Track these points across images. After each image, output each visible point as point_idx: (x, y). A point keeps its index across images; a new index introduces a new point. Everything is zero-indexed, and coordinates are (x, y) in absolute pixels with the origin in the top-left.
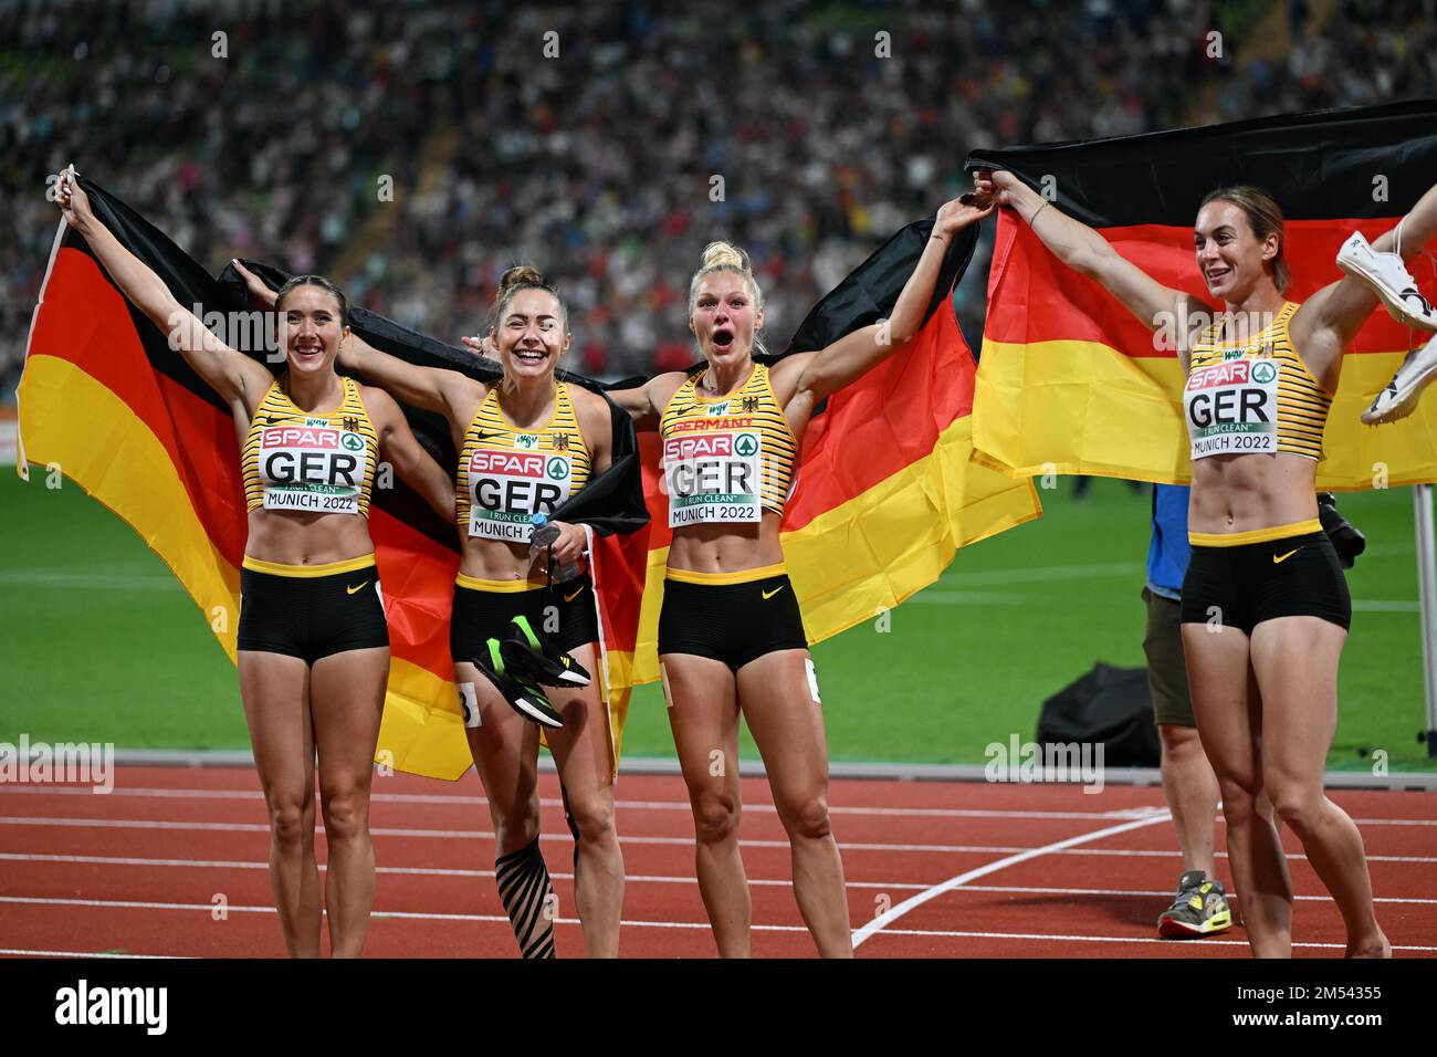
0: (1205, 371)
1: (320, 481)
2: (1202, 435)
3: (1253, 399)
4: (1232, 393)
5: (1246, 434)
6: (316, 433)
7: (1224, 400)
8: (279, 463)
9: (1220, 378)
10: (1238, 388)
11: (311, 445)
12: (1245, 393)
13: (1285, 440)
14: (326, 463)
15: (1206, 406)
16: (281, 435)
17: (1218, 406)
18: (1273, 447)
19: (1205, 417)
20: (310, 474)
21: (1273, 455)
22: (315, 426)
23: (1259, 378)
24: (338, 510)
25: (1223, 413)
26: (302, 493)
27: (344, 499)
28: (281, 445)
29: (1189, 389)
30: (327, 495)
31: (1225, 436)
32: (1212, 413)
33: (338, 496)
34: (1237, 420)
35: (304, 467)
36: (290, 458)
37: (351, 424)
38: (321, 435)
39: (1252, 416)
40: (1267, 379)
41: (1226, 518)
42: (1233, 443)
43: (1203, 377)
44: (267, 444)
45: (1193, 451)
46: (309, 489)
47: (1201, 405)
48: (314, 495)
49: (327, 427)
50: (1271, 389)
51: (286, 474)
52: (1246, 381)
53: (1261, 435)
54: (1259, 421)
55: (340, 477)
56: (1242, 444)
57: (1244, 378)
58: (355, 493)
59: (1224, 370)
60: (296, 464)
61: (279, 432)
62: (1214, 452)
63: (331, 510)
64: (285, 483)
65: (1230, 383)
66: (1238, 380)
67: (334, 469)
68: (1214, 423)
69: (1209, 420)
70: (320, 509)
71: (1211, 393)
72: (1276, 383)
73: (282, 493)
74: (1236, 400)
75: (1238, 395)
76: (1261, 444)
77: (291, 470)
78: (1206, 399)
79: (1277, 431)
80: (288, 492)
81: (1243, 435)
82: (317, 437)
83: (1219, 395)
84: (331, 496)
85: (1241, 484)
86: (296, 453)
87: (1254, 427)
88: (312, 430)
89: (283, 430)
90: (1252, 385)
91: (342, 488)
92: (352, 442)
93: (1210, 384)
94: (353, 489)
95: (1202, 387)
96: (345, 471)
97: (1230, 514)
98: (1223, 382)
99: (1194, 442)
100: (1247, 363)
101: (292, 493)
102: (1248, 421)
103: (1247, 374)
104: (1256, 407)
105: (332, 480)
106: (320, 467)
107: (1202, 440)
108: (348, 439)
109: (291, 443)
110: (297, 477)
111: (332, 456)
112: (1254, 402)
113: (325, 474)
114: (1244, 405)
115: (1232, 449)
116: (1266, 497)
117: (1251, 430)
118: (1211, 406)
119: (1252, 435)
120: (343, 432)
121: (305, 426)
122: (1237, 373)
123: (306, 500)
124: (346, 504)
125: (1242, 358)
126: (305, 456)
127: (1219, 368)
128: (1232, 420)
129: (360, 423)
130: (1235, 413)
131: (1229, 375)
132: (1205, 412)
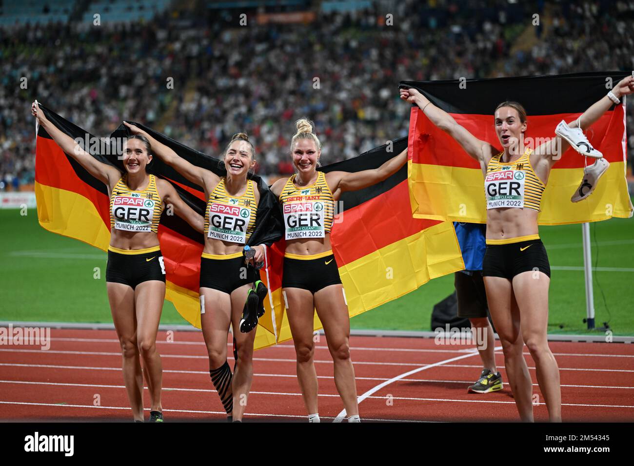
0: (494, 174)
1: (135, 219)
2: (492, 199)
3: (515, 186)
4: (506, 183)
5: (512, 200)
6: (135, 200)
7: (502, 186)
8: (120, 211)
9: (501, 177)
10: (509, 181)
11: (132, 204)
12: (511, 184)
13: (527, 203)
14: (137, 212)
15: (495, 188)
16: (121, 200)
17: (500, 188)
18: (522, 206)
19: (494, 193)
20: (131, 216)
21: (522, 209)
22: (135, 197)
23: (517, 178)
24: (142, 231)
25: (502, 191)
26: (128, 224)
27: (145, 226)
28: (121, 204)
29: (487, 181)
30: (138, 225)
31: (503, 200)
32: (497, 191)
33: (142, 225)
34: (508, 194)
35: (129, 213)
36: (124, 209)
37: (150, 196)
38: (137, 200)
39: (514, 193)
40: (520, 178)
41: (501, 233)
42: (506, 203)
43: (493, 176)
44: (116, 203)
45: (488, 206)
46: (130, 223)
47: (492, 187)
48: (132, 225)
49: (139, 197)
50: (522, 182)
51: (122, 216)
52: (512, 179)
53: (517, 201)
54: (516, 194)
55: (143, 218)
56: (509, 204)
57: (511, 177)
58: (149, 224)
59: (502, 174)
60: (126, 212)
61: (121, 199)
62: (498, 207)
63: (139, 231)
64: (122, 219)
65: (505, 179)
66: (508, 178)
67: (140, 215)
68: (498, 195)
69: (496, 194)
70: (134, 230)
71: (497, 183)
72: (524, 180)
73: (121, 223)
74: (508, 186)
75: (509, 184)
76: (517, 204)
77: (123, 214)
78: (495, 185)
79: (523, 199)
80: (123, 223)
81: (510, 200)
82: (135, 202)
83: (500, 184)
84: (139, 225)
85: (508, 219)
86: (126, 207)
87: (514, 198)
88: (133, 198)
89: (122, 198)
90: (514, 180)
91: (144, 222)
92: (149, 204)
93: (496, 179)
94: (148, 223)
95: (493, 180)
96: (145, 216)
97: (503, 231)
98: (502, 179)
99: (488, 202)
100: (512, 172)
101: (124, 223)
102: (512, 194)
103: (512, 176)
104: (516, 189)
105: (140, 219)
106: (135, 214)
107: (493, 202)
108: (147, 202)
109: (125, 204)
110: (126, 218)
111: (140, 209)
112: (515, 187)
113: (137, 216)
114: (511, 188)
115: (506, 206)
116: (518, 225)
117: (513, 198)
118: (497, 188)
119: (514, 200)
120: (146, 199)
121: (131, 196)
122: (508, 175)
123: (129, 227)
124: (146, 228)
125: (510, 170)
126: (129, 209)
127: (500, 173)
128: (506, 194)
129: (154, 195)
130: (507, 191)
131: (505, 176)
132: (495, 190)
